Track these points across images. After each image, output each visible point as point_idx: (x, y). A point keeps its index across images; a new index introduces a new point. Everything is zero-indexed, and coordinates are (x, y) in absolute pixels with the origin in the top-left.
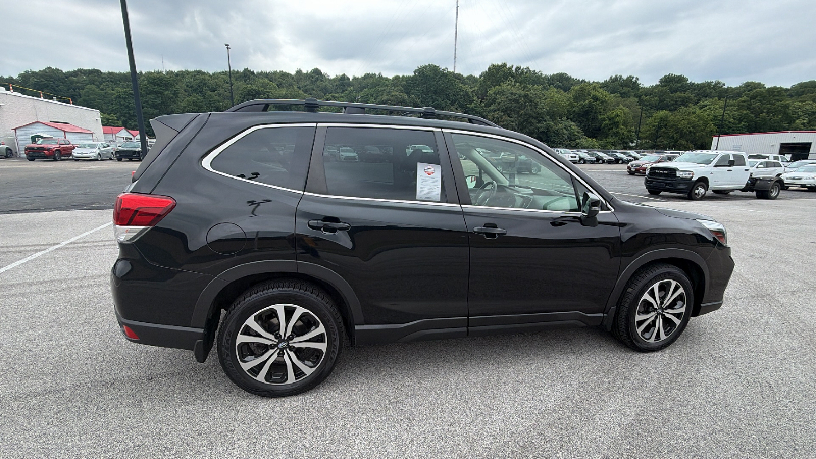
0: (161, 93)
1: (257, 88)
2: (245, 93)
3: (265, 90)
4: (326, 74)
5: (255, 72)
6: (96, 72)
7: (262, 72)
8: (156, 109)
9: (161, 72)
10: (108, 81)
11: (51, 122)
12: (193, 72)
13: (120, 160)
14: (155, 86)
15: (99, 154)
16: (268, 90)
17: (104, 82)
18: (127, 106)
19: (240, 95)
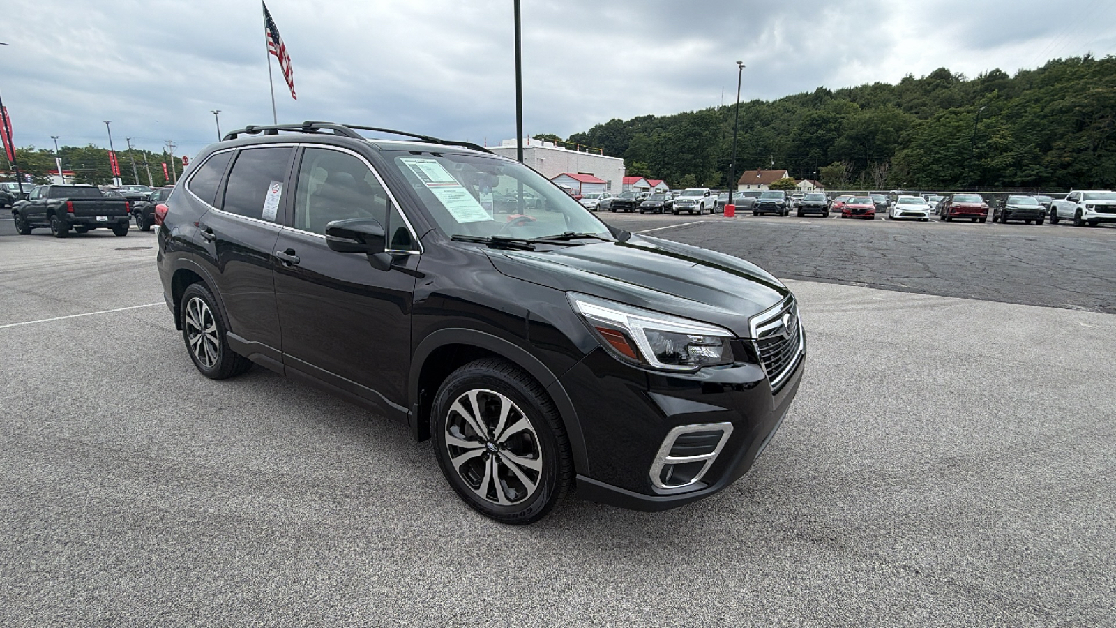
0: (700, 135)
1: (825, 114)
2: (807, 123)
3: (838, 116)
4: (960, 76)
5: (832, 91)
6: (651, 117)
7: (843, 89)
8: (692, 154)
9: (713, 109)
10: (659, 127)
11: (579, 173)
12: (748, 103)
13: (614, 211)
14: (695, 126)
15: (599, 204)
16: (843, 115)
17: (654, 128)
18: (664, 153)
19: (799, 127)
